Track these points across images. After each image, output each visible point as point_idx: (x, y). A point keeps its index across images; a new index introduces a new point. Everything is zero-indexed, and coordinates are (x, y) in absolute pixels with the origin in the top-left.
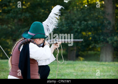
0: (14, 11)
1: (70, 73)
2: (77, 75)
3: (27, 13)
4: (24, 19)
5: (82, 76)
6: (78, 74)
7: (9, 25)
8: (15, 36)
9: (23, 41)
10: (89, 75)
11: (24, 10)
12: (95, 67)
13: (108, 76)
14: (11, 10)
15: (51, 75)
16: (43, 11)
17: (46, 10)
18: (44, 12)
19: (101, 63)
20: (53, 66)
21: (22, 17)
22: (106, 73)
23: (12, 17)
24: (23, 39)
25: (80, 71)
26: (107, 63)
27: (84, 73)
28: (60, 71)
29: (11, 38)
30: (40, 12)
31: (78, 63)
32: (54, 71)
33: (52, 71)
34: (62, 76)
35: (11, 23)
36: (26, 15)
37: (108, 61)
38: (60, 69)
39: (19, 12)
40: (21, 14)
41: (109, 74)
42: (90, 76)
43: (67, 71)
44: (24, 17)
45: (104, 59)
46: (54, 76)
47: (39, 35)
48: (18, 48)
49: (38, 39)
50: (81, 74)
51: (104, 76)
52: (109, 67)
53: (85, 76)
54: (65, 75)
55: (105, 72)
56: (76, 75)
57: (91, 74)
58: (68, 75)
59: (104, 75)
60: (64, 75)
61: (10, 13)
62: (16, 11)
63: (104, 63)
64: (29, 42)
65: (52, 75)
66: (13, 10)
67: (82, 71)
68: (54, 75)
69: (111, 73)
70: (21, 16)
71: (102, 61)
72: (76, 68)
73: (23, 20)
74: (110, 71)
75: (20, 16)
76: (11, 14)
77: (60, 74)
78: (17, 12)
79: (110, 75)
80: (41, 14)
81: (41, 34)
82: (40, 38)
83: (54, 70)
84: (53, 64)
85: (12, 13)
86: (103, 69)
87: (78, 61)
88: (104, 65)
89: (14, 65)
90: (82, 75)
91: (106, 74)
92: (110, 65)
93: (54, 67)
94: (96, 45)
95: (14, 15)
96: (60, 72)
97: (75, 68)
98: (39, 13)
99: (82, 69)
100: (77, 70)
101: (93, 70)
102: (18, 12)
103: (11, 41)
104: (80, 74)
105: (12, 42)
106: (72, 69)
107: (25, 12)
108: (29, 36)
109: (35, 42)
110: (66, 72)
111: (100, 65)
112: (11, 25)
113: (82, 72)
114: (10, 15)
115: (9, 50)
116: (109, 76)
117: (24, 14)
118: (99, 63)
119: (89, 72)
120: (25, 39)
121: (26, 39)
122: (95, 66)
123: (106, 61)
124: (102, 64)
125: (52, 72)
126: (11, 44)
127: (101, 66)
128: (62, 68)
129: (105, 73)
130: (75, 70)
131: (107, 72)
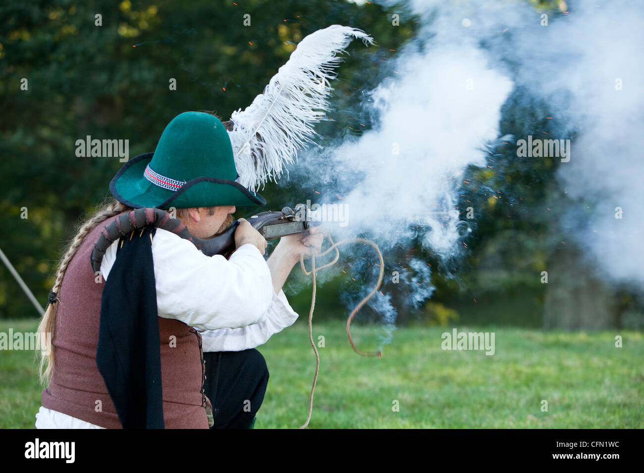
0: (71, 55)
1: (382, 390)
2: (420, 400)
3: (145, 63)
4: (123, 94)
5: (446, 410)
6: (426, 396)
7: (45, 132)
8: (74, 191)
9: (117, 218)
10: (485, 401)
11: (126, 49)
12: (516, 361)
13: (589, 407)
14: (54, 47)
15: (273, 403)
16: (229, 50)
17: (245, 47)
18: (234, 58)
19: (551, 338)
20: (288, 352)
21: (115, 88)
22: (579, 394)
23: (58, 88)
24: (118, 207)
25: (432, 378)
26: (582, 336)
27: (456, 390)
28: (326, 379)
29: (52, 199)
30: (216, 57)
31: (421, 338)
32: (290, 382)
33: (282, 382)
34: (338, 408)
35: (55, 121)
36: (136, 75)
37: (591, 329)
38: (327, 373)
39: (99, 60)
40: (111, 69)
41: (596, 399)
42: (490, 407)
43: (364, 379)
44: (125, 84)
45: (567, 317)
46: (293, 410)
47: (204, 189)
48: (87, 261)
49: (200, 209)
50: (442, 399)
51: (568, 407)
52: (596, 361)
53: (464, 409)
54: (353, 401)
55: (570, 386)
56: (414, 406)
57: (495, 397)
58: (371, 403)
59: (567, 401)
60: (344, 402)
61: (48, 63)
62: (84, 53)
63: (564, 337)
64: (151, 227)
65: (279, 405)
66: (64, 48)
67: (445, 380)
68: (291, 405)
69: (603, 393)
70: (110, 80)
71: (553, 326)
72: (411, 365)
73: (118, 101)
74: (600, 383)
75: (101, 78)
76: (54, 67)
77: (326, 395)
78: (89, 58)
79: (601, 403)
80: (219, 67)
81: (215, 181)
82: (210, 206)
83: (292, 374)
84: (288, 345)
85: (60, 63)
86: (562, 368)
87: (426, 326)
88: (566, 346)
89: (70, 351)
90: (449, 405)
91: (577, 400)
92: (598, 350)
93: (290, 361)
94: (522, 237)
95: (72, 74)
96: (325, 385)
97: (404, 365)
98: (207, 64)
99: (447, 371)
100: (420, 377)
101: (504, 376)
102: (91, 58)
103: (52, 220)
104: (436, 400)
105: (59, 226)
106: (393, 369)
107: (134, 58)
108: (148, 190)
109: (182, 226)
110: (359, 385)
111: (547, 346)
112: (54, 128)
113: (446, 388)
114: (50, 73)
115: (43, 268)
116: (593, 409)
117: (124, 67)
118: (538, 336)
119: (482, 389)
120: (127, 208)
121: (133, 213)
122: (518, 354)
123: (575, 327)
124: (558, 345)
125: (279, 389)
126: (53, 231)
127: (552, 355)
128: (337, 365)
129: (571, 393)
130: (406, 376)
131: (585, 383)
